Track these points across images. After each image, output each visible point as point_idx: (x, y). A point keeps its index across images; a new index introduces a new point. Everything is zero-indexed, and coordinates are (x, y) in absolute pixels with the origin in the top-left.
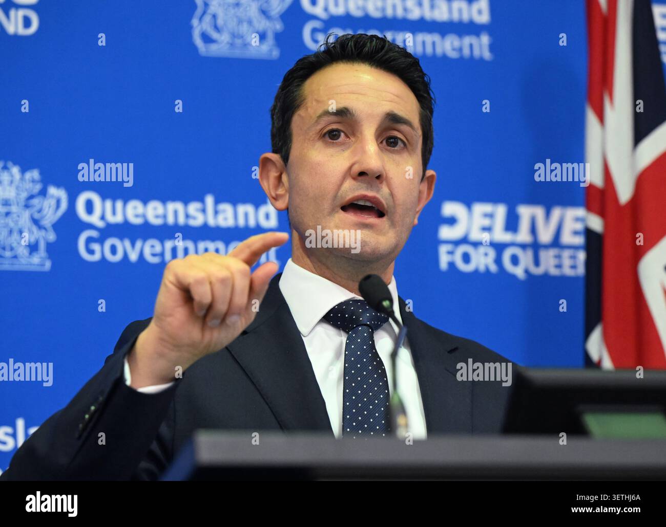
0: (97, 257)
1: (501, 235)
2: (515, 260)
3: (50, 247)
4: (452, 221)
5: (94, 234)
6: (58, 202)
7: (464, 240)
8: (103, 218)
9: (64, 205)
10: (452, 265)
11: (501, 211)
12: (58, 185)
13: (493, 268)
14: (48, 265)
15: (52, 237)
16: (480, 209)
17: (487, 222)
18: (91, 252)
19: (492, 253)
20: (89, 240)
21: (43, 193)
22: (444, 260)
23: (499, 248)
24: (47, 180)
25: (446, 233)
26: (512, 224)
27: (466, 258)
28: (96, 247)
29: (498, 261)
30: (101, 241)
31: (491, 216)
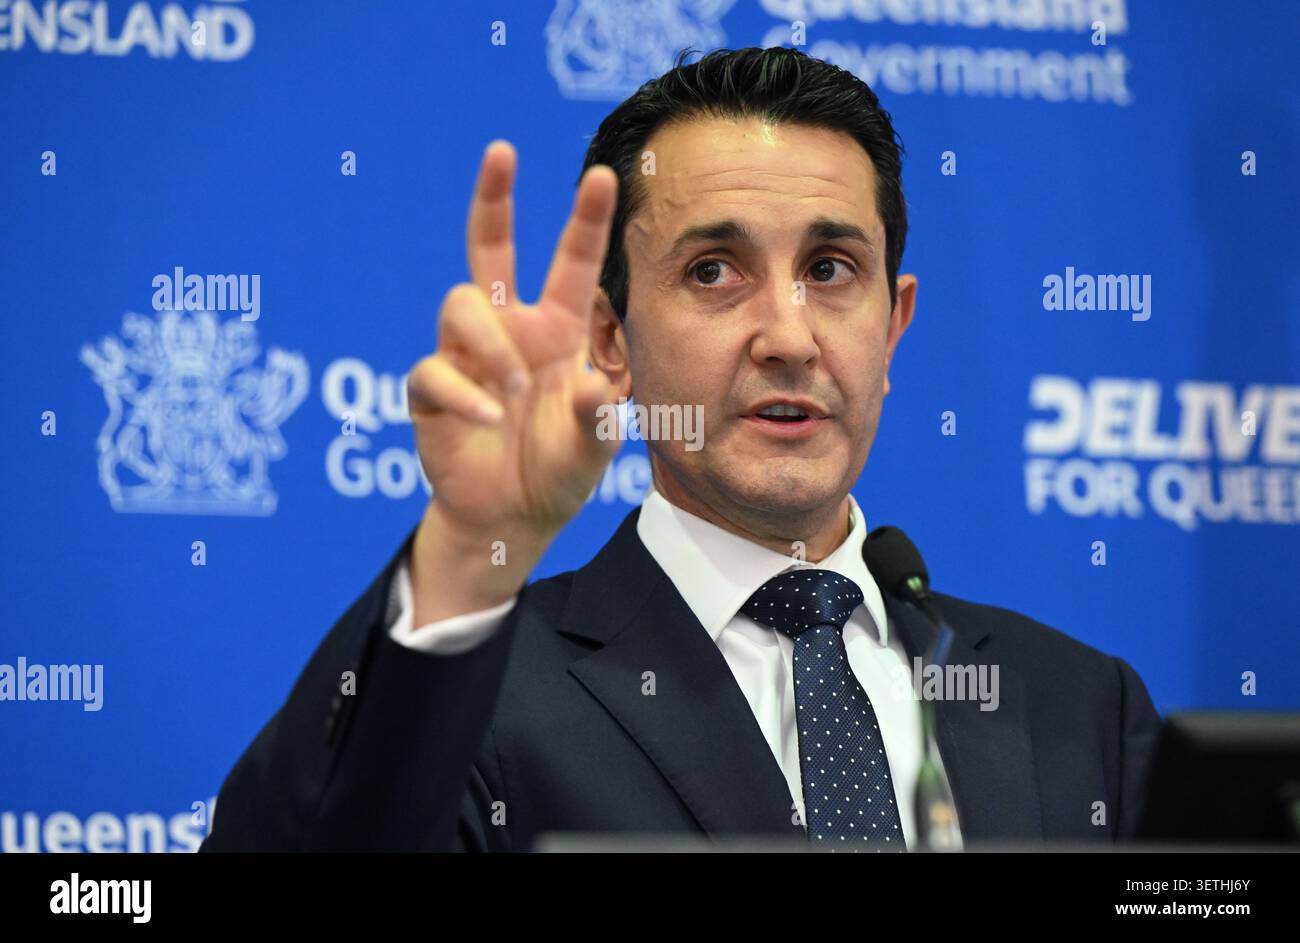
0: (362, 488)
1: (1146, 442)
2: (1175, 492)
3: (275, 470)
4: (1051, 415)
5: (359, 443)
6: (290, 381)
7: (1076, 453)
8: (375, 411)
9: (301, 388)
10: (1052, 501)
11: (1147, 397)
12: (289, 347)
13: (1133, 507)
14: (269, 504)
15: (277, 448)
16: (1107, 391)
17: (1119, 417)
18: (352, 477)
19: (1130, 478)
20: (350, 455)
21: (260, 363)
23: (1145, 468)
24: (268, 338)
25: (1040, 438)
26: (1169, 420)
27: (1080, 487)
28: (362, 467)
29: (1142, 492)
30: (372, 455)
31: (1126, 405)
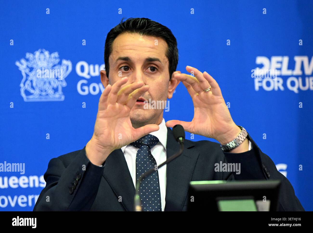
0: (86, 93)
1: (285, 72)
3: (64, 89)
4: (261, 66)
5: (85, 82)
6: (67, 67)
8: (89, 74)
9: (70, 69)
11: (286, 60)
12: (67, 59)
13: (282, 88)
14: (63, 98)
15: (64, 84)
17: (279, 66)
18: (83, 90)
19: (281, 81)
20: (83, 85)
21: (60, 63)
22: (257, 86)
24: (62, 57)
27: (268, 84)
28: (86, 88)
30: (88, 85)
31: (281, 63)
